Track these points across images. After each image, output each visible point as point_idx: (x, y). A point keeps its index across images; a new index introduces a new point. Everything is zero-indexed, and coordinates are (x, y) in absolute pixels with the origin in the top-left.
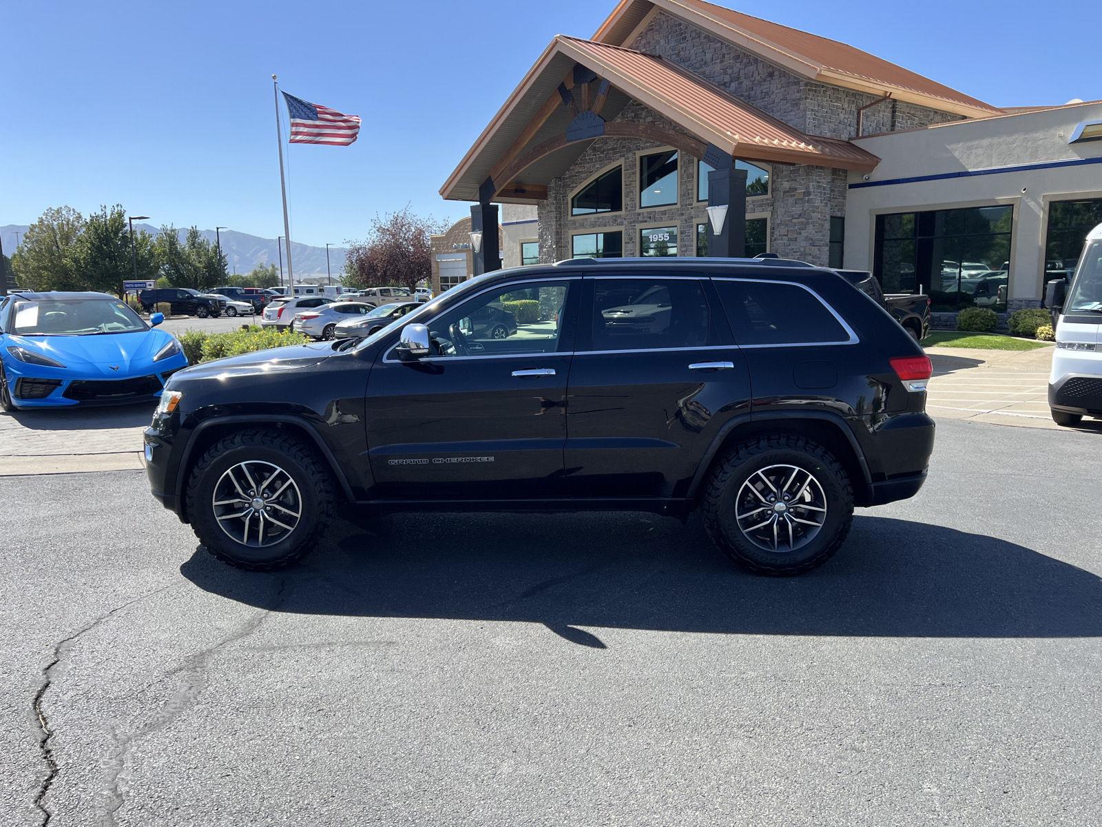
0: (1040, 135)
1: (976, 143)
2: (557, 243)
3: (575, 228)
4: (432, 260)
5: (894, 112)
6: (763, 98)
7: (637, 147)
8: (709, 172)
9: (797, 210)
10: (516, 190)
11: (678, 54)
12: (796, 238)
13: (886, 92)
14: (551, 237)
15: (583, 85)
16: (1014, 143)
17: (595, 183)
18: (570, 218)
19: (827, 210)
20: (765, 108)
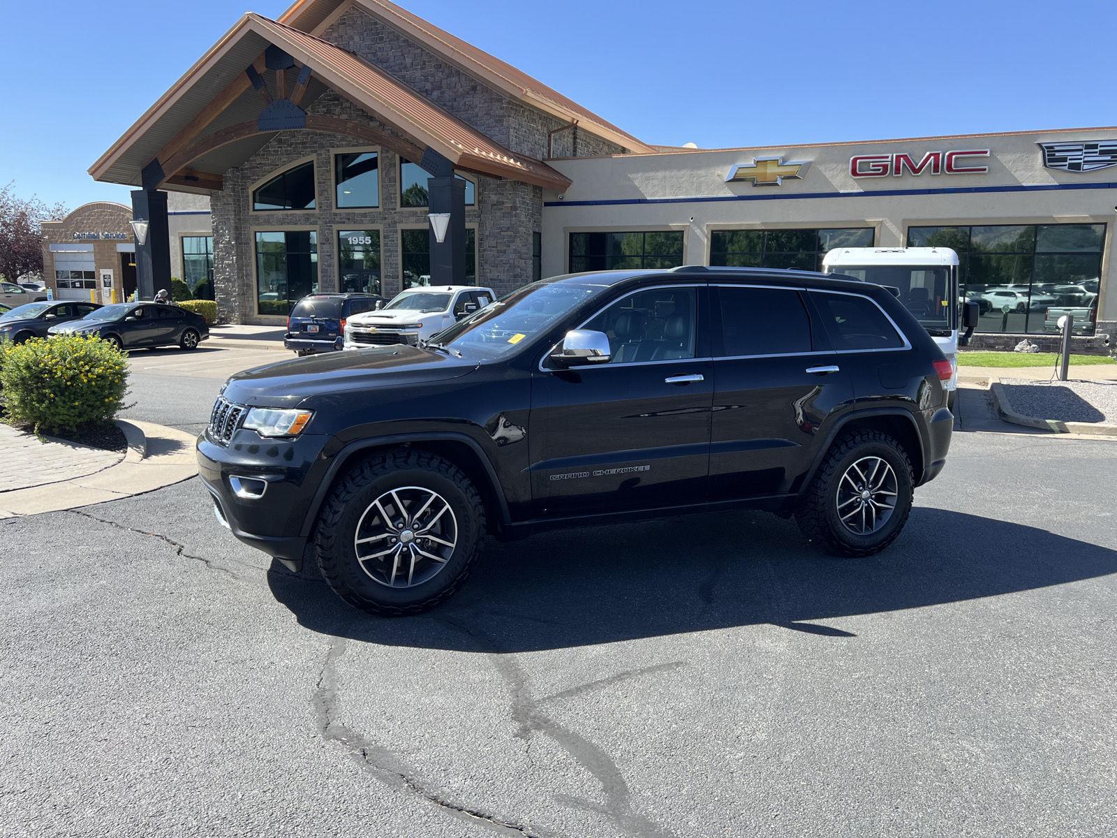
0: (702, 172)
1: (652, 174)
2: (237, 239)
3: (258, 225)
4: (44, 249)
5: (575, 138)
6: (467, 111)
7: (330, 143)
8: (428, 179)
9: (505, 223)
10: (187, 178)
11: (374, 54)
12: (505, 250)
13: (574, 119)
14: (229, 231)
15: (278, 72)
16: (682, 178)
17: (281, 176)
18: (251, 213)
19: (530, 225)
20: (469, 120)
